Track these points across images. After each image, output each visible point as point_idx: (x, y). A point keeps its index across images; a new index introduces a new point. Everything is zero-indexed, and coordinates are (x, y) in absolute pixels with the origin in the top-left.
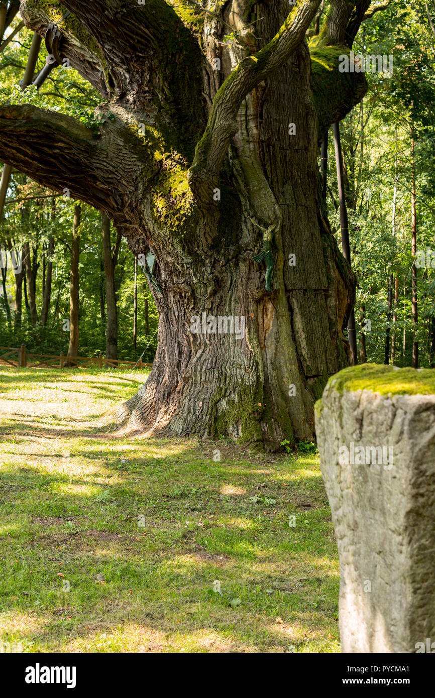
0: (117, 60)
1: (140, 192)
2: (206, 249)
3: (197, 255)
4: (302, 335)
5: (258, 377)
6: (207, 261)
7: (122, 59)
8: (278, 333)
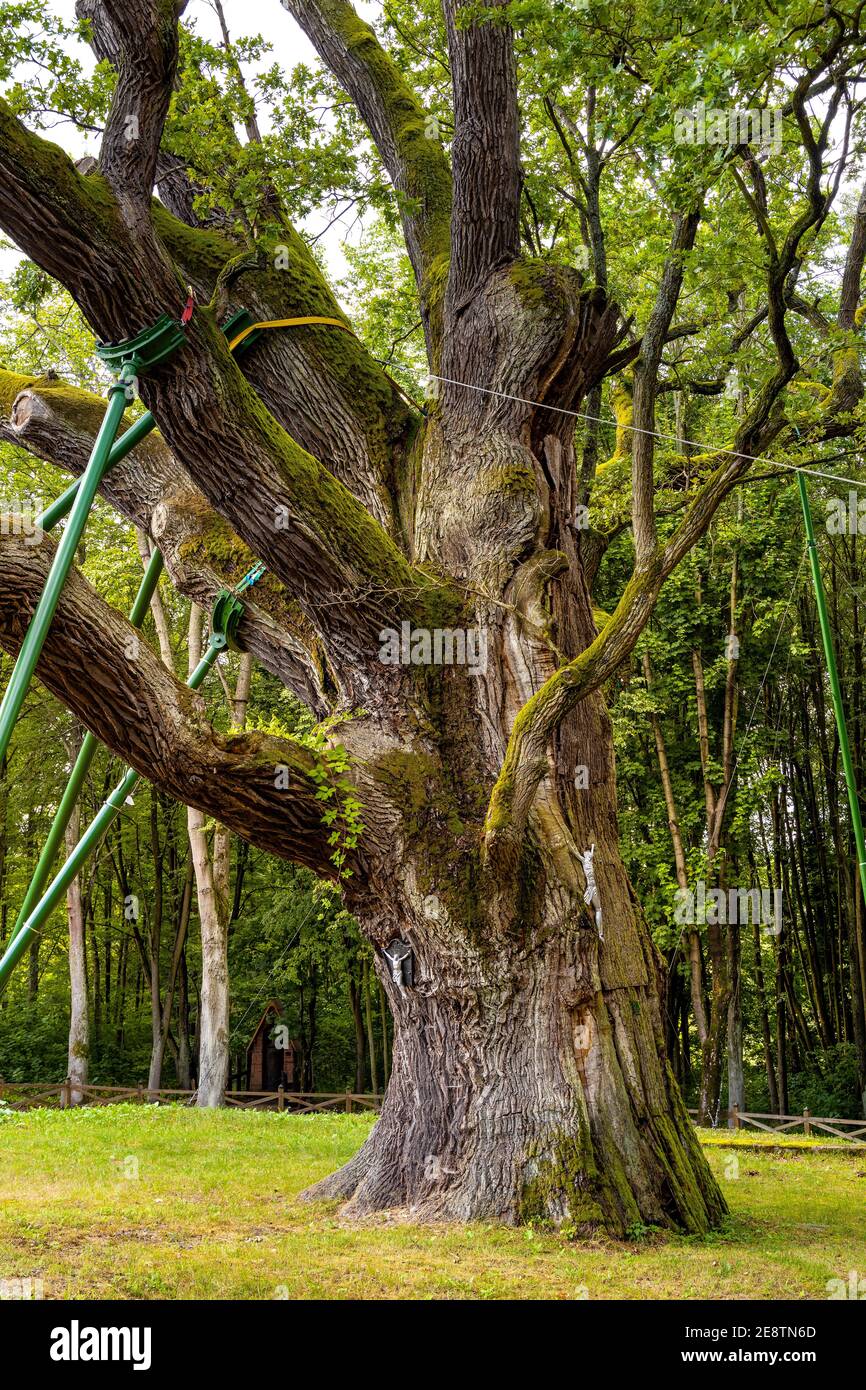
0: (351, 658)
1: (398, 852)
2: (501, 936)
3: (489, 945)
4: (629, 1057)
5: (582, 1124)
6: (503, 953)
7: (359, 656)
8: (601, 1056)
